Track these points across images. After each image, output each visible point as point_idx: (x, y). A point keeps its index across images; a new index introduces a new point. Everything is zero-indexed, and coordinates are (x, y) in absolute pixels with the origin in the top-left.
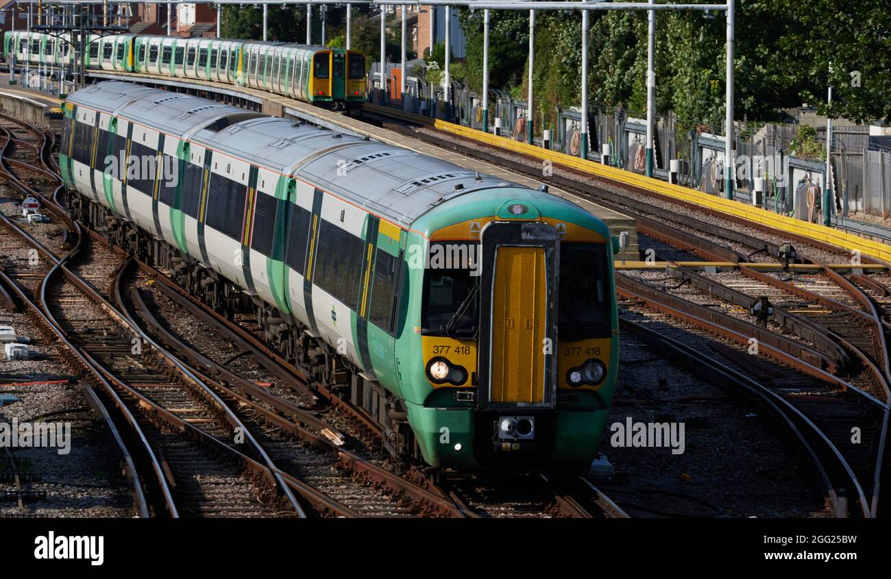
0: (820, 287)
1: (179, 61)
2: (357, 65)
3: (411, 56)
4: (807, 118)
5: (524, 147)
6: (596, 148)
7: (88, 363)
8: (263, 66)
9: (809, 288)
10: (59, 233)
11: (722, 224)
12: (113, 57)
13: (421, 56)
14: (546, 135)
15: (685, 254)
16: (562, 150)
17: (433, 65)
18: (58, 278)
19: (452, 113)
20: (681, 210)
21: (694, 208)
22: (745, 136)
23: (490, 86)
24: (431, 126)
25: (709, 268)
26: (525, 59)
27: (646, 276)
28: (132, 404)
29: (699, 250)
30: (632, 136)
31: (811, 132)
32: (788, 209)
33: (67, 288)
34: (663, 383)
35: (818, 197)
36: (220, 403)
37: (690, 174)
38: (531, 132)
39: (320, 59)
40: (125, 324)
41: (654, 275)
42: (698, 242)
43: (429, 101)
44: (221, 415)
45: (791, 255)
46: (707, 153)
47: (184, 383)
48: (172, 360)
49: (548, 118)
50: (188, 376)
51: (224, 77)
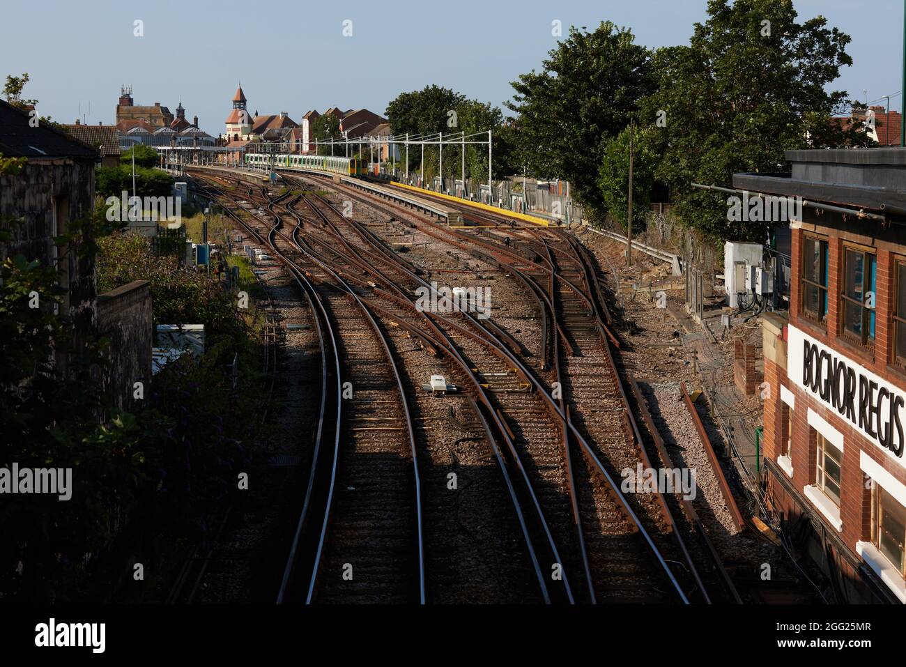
0: (524, 234)
1: (304, 163)
2: (364, 163)
3: (381, 161)
4: (516, 179)
5: (421, 190)
6: (445, 190)
7: (288, 261)
8: (333, 164)
9: (521, 234)
10: (272, 219)
11: (489, 214)
12: (282, 162)
13: (385, 160)
14: (428, 186)
15: (478, 224)
16: (434, 191)
17: (389, 163)
18: (273, 234)
19: (396, 179)
20: (475, 210)
21: (479, 209)
22: (496, 185)
23: (409, 170)
24: (389, 183)
25: (487, 228)
26: (421, 161)
27: (466, 231)
28: (304, 274)
29: (483, 222)
30: (457, 186)
31: (518, 183)
32: (511, 209)
33: (276, 237)
34: (478, 266)
35: (521, 204)
36: (333, 273)
37: (477, 198)
38: (423, 185)
39: (352, 162)
40: (297, 248)
41: (469, 231)
42: (483, 220)
43: (388, 176)
44: (334, 277)
45: (514, 224)
46: (483, 191)
47: (320, 267)
48: (315, 260)
49: (429, 181)
50: (321, 265)
51: (319, 168)
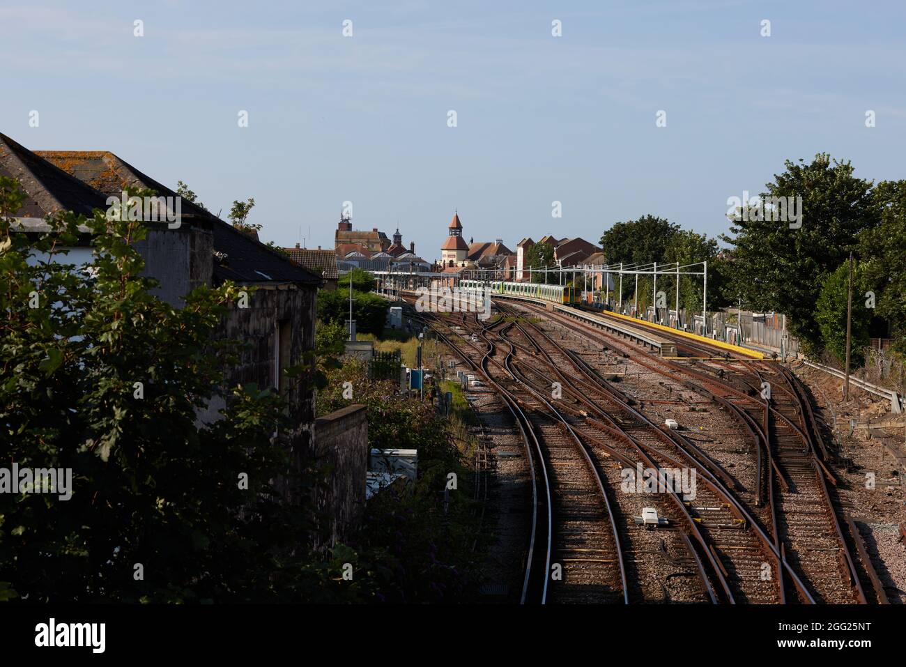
0: (738, 366)
1: (518, 290)
2: (578, 292)
3: (595, 289)
4: (731, 311)
5: (634, 319)
6: (658, 320)
7: (500, 388)
8: (546, 292)
9: (735, 366)
10: (485, 345)
11: (703, 345)
13: (598, 289)
14: (641, 315)
15: (691, 355)
16: (647, 320)
17: (603, 292)
18: (486, 360)
19: (609, 308)
20: (689, 341)
21: (693, 340)
22: (710, 316)
23: (622, 299)
24: (602, 312)
25: (701, 359)
26: (634, 290)
27: (680, 362)
28: (516, 401)
29: (697, 354)
30: (671, 316)
31: (733, 315)
32: (725, 341)
33: (489, 363)
34: (691, 397)
35: (735, 336)
36: (545, 401)
37: (690, 329)
38: (636, 315)
39: (566, 290)
40: (509, 375)
41: (683, 362)
42: (697, 351)
43: (601, 304)
44: (546, 405)
45: (728, 356)
46: (697, 322)
47: (532, 395)
48: (527, 387)
49: (642, 310)
50: (533, 392)
51: (533, 296)
